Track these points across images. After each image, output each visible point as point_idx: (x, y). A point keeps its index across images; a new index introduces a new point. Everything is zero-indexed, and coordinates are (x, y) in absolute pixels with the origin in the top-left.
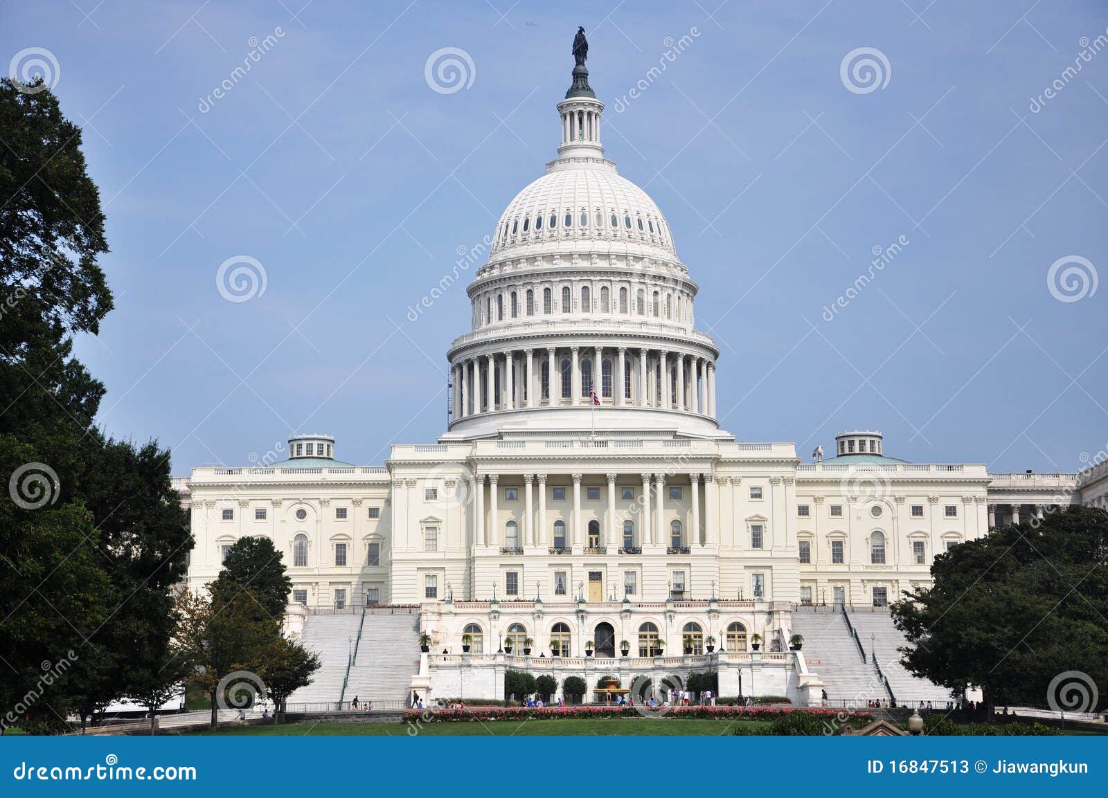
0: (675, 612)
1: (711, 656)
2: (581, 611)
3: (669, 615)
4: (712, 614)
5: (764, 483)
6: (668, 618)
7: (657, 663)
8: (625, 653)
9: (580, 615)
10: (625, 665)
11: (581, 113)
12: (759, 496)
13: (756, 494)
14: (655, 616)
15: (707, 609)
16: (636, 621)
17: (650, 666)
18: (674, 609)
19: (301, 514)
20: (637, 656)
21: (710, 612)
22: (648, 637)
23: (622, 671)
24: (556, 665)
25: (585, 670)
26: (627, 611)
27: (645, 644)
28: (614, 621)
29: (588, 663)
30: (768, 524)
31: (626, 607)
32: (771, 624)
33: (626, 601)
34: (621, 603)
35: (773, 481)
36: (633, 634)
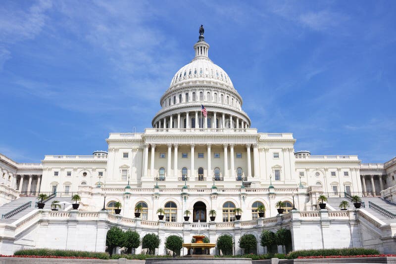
0: (247, 195)
1: (281, 216)
2: (184, 194)
3: (243, 196)
4: (271, 196)
5: (279, 151)
6: (242, 198)
7: (237, 226)
8: (213, 219)
9: (183, 196)
10: (213, 227)
11: (201, 47)
12: (278, 157)
13: (276, 156)
14: (233, 198)
15: (268, 192)
16: (221, 200)
17: (231, 228)
18: (246, 193)
19: (85, 174)
20: (221, 221)
21: (269, 194)
22: (229, 211)
23: (210, 232)
24: (161, 226)
25: (183, 230)
26: (215, 194)
27: (226, 216)
28: (206, 200)
29: (186, 226)
30: (282, 169)
31: (214, 191)
32: (310, 201)
33: (214, 188)
34: (211, 189)
35: (284, 150)
36: (219, 209)
